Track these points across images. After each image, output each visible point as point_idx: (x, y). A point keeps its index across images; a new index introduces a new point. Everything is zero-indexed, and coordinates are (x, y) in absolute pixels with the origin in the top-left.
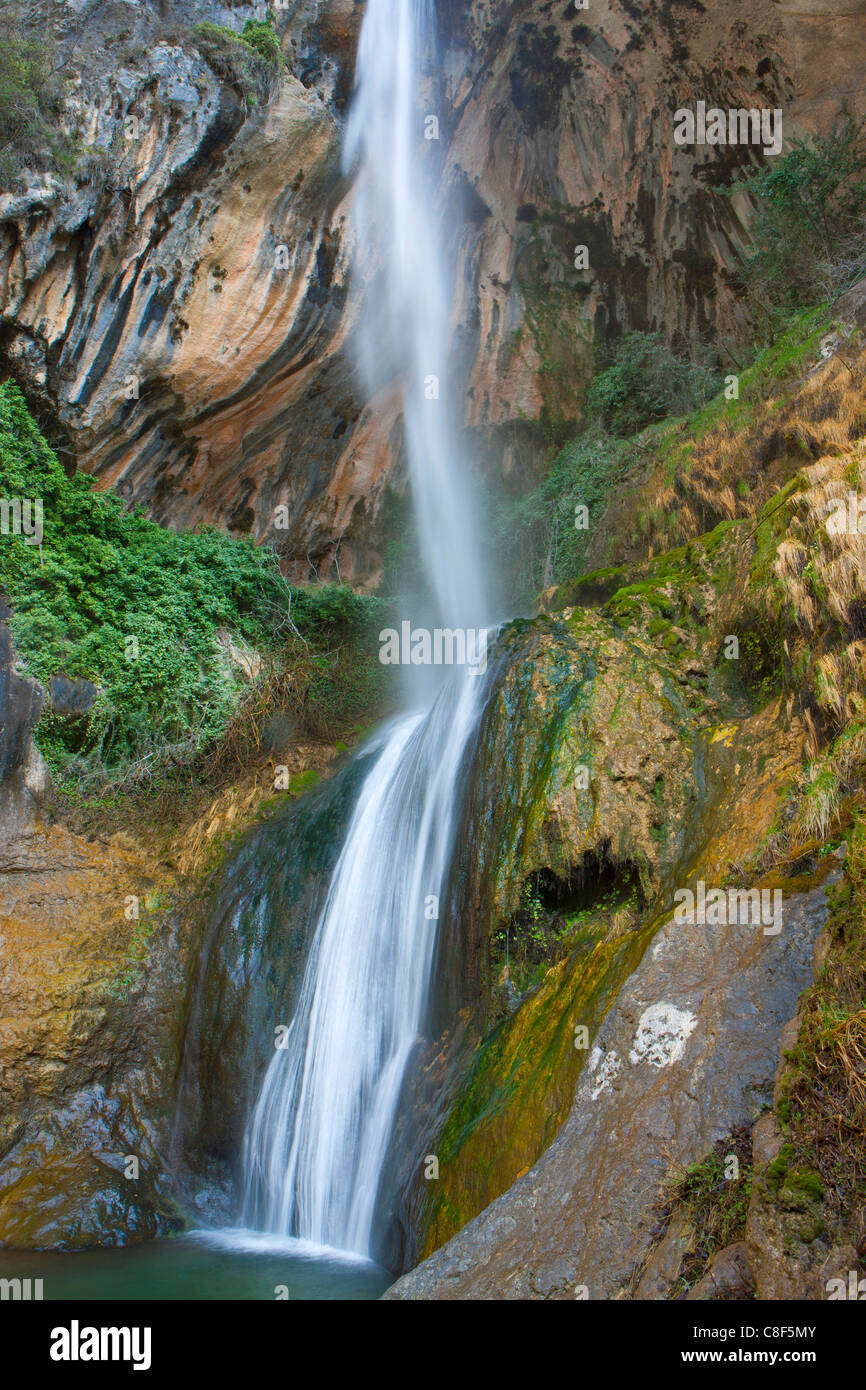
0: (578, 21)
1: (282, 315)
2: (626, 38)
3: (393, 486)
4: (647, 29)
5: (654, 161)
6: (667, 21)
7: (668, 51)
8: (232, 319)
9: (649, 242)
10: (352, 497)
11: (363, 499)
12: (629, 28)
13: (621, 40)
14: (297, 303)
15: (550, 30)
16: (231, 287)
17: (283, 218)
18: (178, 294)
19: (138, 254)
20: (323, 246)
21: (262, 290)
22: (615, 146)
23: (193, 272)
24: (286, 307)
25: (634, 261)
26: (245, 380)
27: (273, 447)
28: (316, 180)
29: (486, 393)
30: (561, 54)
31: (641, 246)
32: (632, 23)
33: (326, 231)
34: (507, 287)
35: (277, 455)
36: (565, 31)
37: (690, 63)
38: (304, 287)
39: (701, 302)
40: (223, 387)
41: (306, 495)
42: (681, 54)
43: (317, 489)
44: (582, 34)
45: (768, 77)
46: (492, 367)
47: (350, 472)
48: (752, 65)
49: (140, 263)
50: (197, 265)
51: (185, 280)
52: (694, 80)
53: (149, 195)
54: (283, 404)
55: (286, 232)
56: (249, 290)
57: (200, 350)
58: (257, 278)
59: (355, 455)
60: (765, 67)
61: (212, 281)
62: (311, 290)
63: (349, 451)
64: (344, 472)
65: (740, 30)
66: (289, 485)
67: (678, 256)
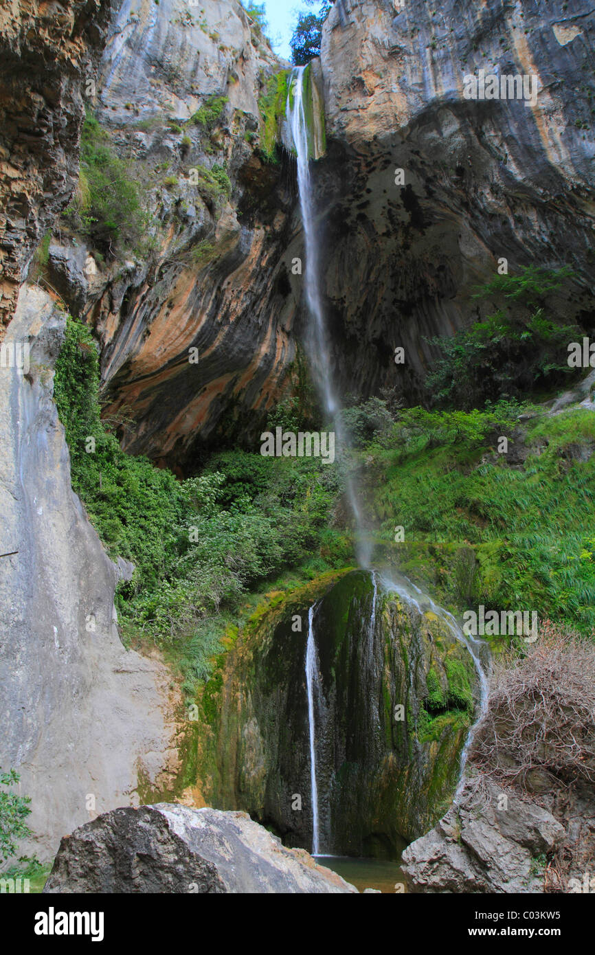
0: (363, 211)
1: (190, 334)
2: (384, 230)
3: (203, 432)
4: (395, 231)
5: (376, 289)
6: (406, 231)
7: (401, 243)
8: (169, 332)
9: (363, 330)
10: (177, 435)
11: (184, 436)
12: (387, 226)
13: (381, 229)
14: (198, 329)
15: (348, 209)
16: (174, 314)
17: (203, 278)
18: (152, 317)
19: (144, 293)
20: (216, 297)
21: (186, 318)
22: (360, 274)
23: (162, 305)
24: (194, 330)
25: (353, 337)
26: (161, 366)
27: (148, 398)
28: (224, 261)
29: (268, 394)
30: (348, 221)
31: (358, 330)
32: (390, 225)
33: (219, 288)
34: (288, 334)
35: (148, 404)
36: (355, 212)
37: (408, 252)
38: (204, 319)
39: (380, 370)
40: (152, 368)
41: (155, 429)
42: (406, 247)
43: (164, 425)
44: (362, 217)
45: (442, 274)
46: (275, 380)
47: (182, 421)
48: (436, 265)
49: (143, 298)
50: (165, 301)
51: (157, 308)
52: (407, 259)
53: (160, 264)
54: (167, 378)
55: (203, 286)
56: (180, 318)
57: (151, 349)
58: (185, 312)
59: (189, 412)
60: (442, 268)
61: (166, 310)
62: (207, 322)
63: (186, 409)
64: (181, 418)
65: (436, 248)
66: (147, 421)
67: (375, 341)
